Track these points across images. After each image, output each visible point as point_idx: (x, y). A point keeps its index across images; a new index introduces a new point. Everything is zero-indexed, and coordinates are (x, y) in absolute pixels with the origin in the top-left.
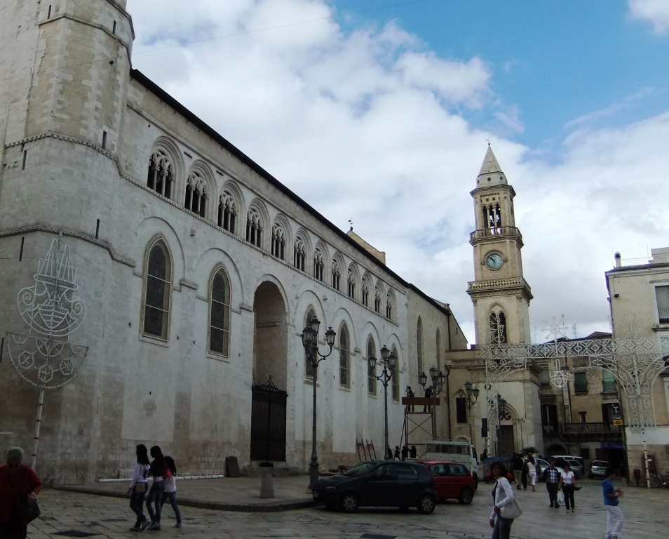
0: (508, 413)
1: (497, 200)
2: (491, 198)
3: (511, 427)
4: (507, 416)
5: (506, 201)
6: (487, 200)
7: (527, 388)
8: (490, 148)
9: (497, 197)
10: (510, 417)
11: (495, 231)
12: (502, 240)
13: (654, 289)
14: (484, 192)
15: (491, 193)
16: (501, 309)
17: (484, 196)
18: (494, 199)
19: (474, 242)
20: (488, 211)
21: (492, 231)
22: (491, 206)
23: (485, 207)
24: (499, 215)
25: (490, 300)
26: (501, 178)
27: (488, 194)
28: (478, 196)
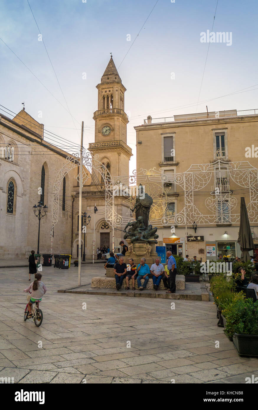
0: (107, 225)
1: (111, 92)
2: (108, 90)
3: (108, 234)
4: (107, 227)
5: (117, 92)
6: (106, 92)
7: (119, 209)
8: (112, 58)
9: (111, 89)
10: (108, 227)
11: (108, 111)
12: (112, 117)
13: (163, 139)
14: (104, 87)
15: (108, 87)
16: (108, 160)
17: (104, 89)
18: (110, 91)
19: (95, 118)
20: (106, 99)
21: (106, 111)
22: (108, 96)
23: (104, 96)
24: (112, 101)
25: (102, 155)
26: (116, 78)
27: (106, 87)
28: (100, 89)
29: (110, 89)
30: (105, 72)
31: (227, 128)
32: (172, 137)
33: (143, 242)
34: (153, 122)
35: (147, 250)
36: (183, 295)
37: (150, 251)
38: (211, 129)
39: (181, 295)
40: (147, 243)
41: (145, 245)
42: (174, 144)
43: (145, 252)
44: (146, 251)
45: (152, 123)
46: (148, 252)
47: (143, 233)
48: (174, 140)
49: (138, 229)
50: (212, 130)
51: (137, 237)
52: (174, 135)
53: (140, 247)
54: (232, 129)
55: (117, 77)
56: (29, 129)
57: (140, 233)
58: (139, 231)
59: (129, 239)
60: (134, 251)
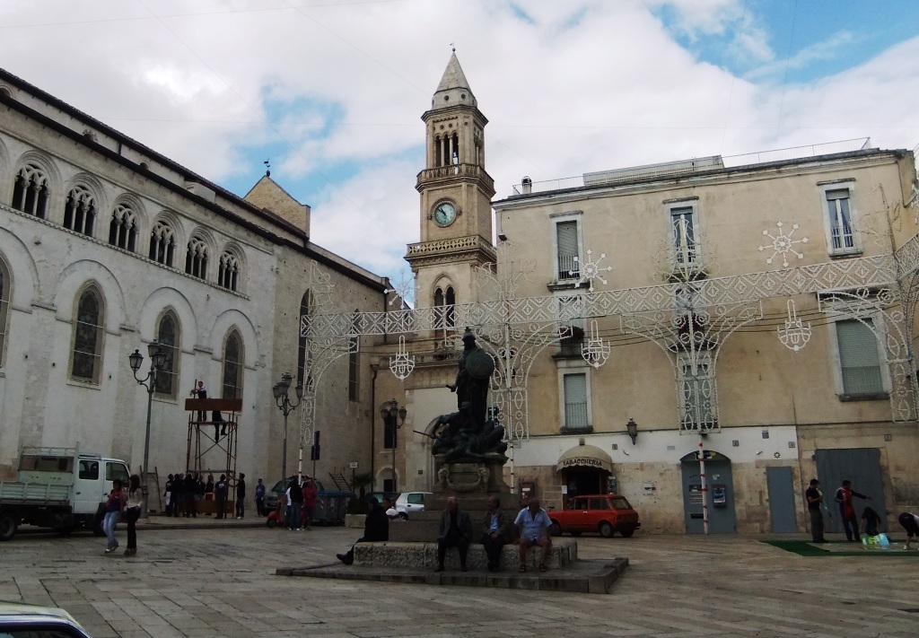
2: (446, 124)
5: (466, 128)
6: (442, 127)
8: (454, 55)
9: (454, 123)
11: (447, 171)
12: (456, 183)
13: (554, 227)
14: (438, 117)
15: (447, 117)
16: (448, 282)
17: (438, 121)
18: (451, 126)
19: (420, 188)
20: (442, 144)
21: (444, 171)
22: (446, 136)
23: (438, 137)
24: (456, 149)
25: (436, 270)
26: (463, 96)
27: (443, 118)
28: (430, 122)
29: (451, 122)
30: (441, 83)
31: (697, 198)
32: (575, 222)
33: (472, 460)
34: (535, 189)
35: (479, 480)
36: (547, 581)
37: (485, 480)
38: (661, 201)
39: (542, 581)
40: (479, 463)
41: (474, 468)
42: (579, 239)
43: (476, 484)
44: (476, 481)
45: (533, 192)
46: (482, 482)
47: (472, 439)
48: (579, 228)
49: (461, 430)
50: (664, 203)
51: (457, 448)
52: (578, 218)
53: (465, 473)
54: (708, 198)
55: (467, 94)
56: (278, 217)
57: (466, 439)
58: (463, 434)
59: (441, 455)
60: (451, 482)
